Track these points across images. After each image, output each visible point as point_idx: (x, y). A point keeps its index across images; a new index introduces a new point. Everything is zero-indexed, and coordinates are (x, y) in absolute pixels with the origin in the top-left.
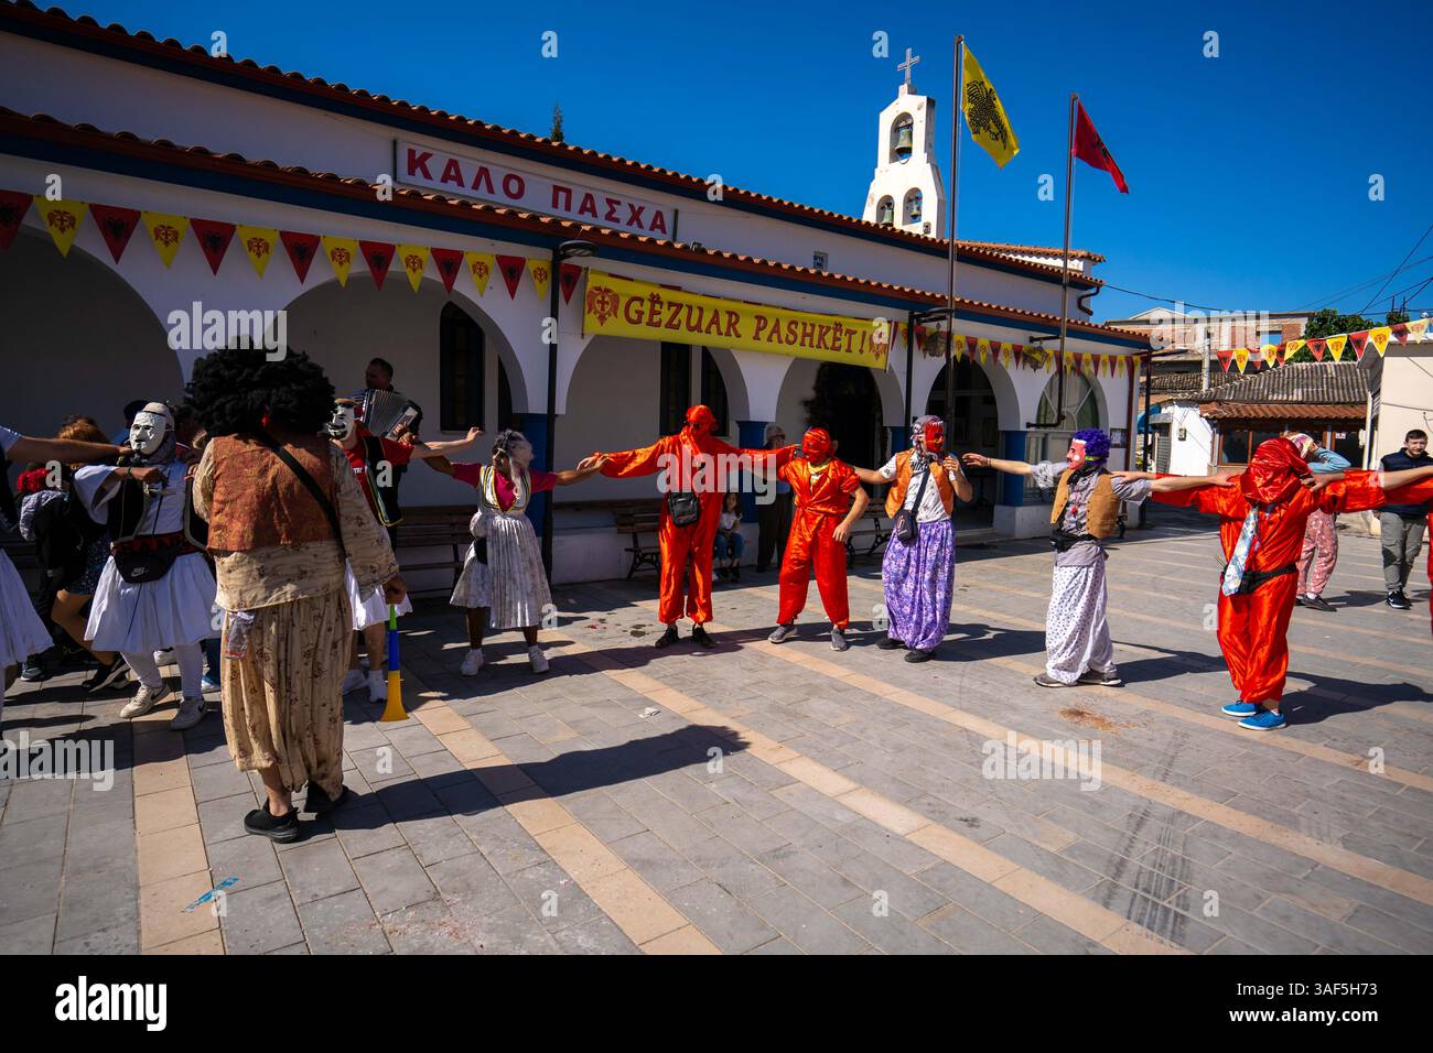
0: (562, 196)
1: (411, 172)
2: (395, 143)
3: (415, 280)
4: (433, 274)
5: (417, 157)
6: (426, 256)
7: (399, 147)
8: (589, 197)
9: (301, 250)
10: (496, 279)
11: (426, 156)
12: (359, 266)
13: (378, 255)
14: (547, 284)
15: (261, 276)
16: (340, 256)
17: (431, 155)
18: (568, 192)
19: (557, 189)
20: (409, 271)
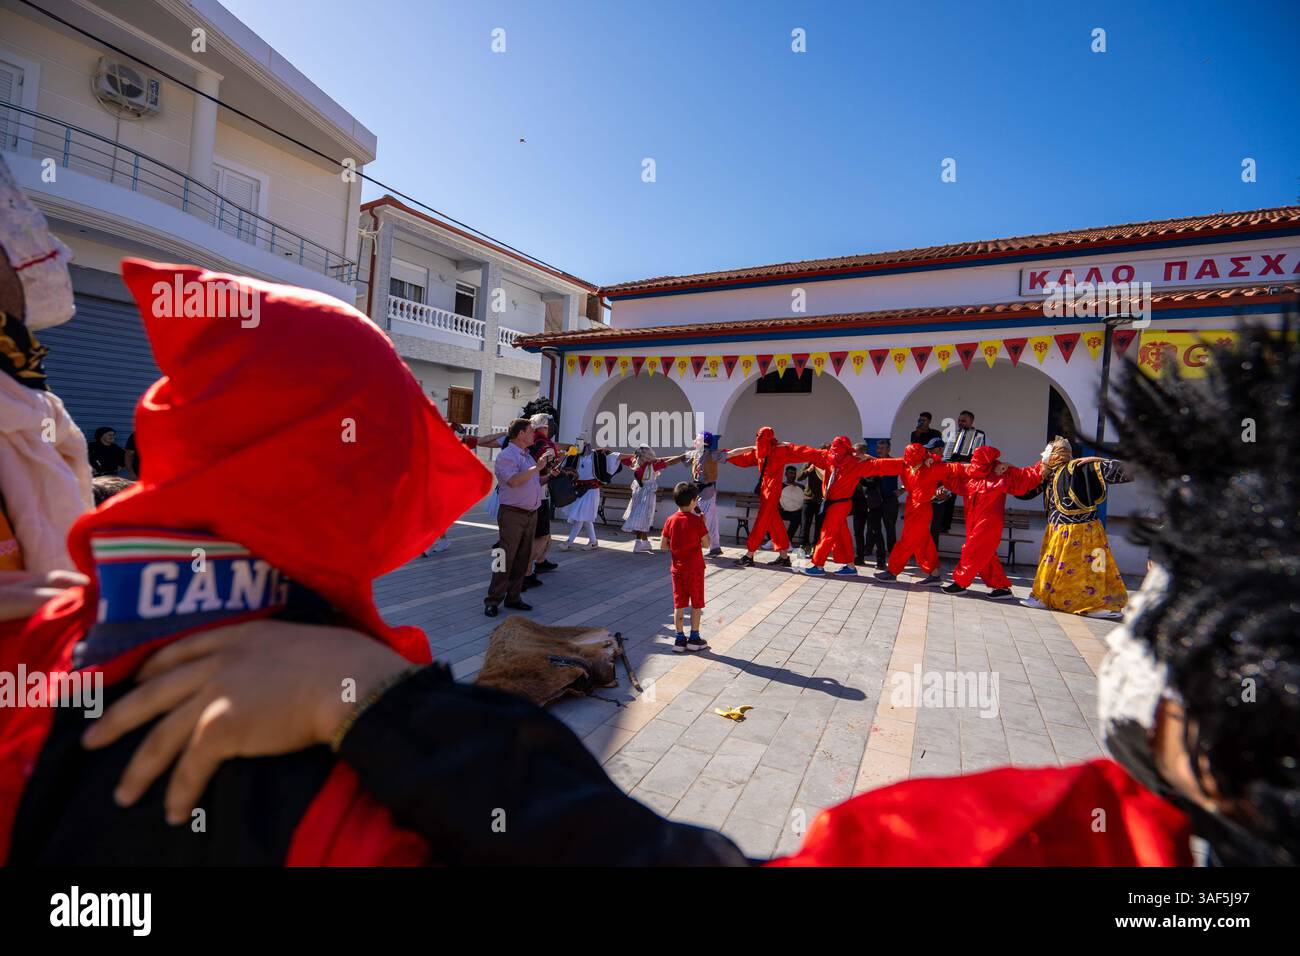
0: (1176, 270)
1: (1032, 286)
2: (1021, 272)
3: (990, 361)
4: (1004, 354)
5: (1037, 276)
6: (1000, 346)
7: (1024, 273)
8: (1210, 262)
9: (921, 355)
10: (1055, 351)
11: (1045, 273)
12: (955, 359)
13: (966, 351)
14: (1100, 348)
15: (900, 372)
16: (944, 355)
17: (1048, 272)
18: (1183, 265)
19: (1169, 266)
20: (987, 358)
